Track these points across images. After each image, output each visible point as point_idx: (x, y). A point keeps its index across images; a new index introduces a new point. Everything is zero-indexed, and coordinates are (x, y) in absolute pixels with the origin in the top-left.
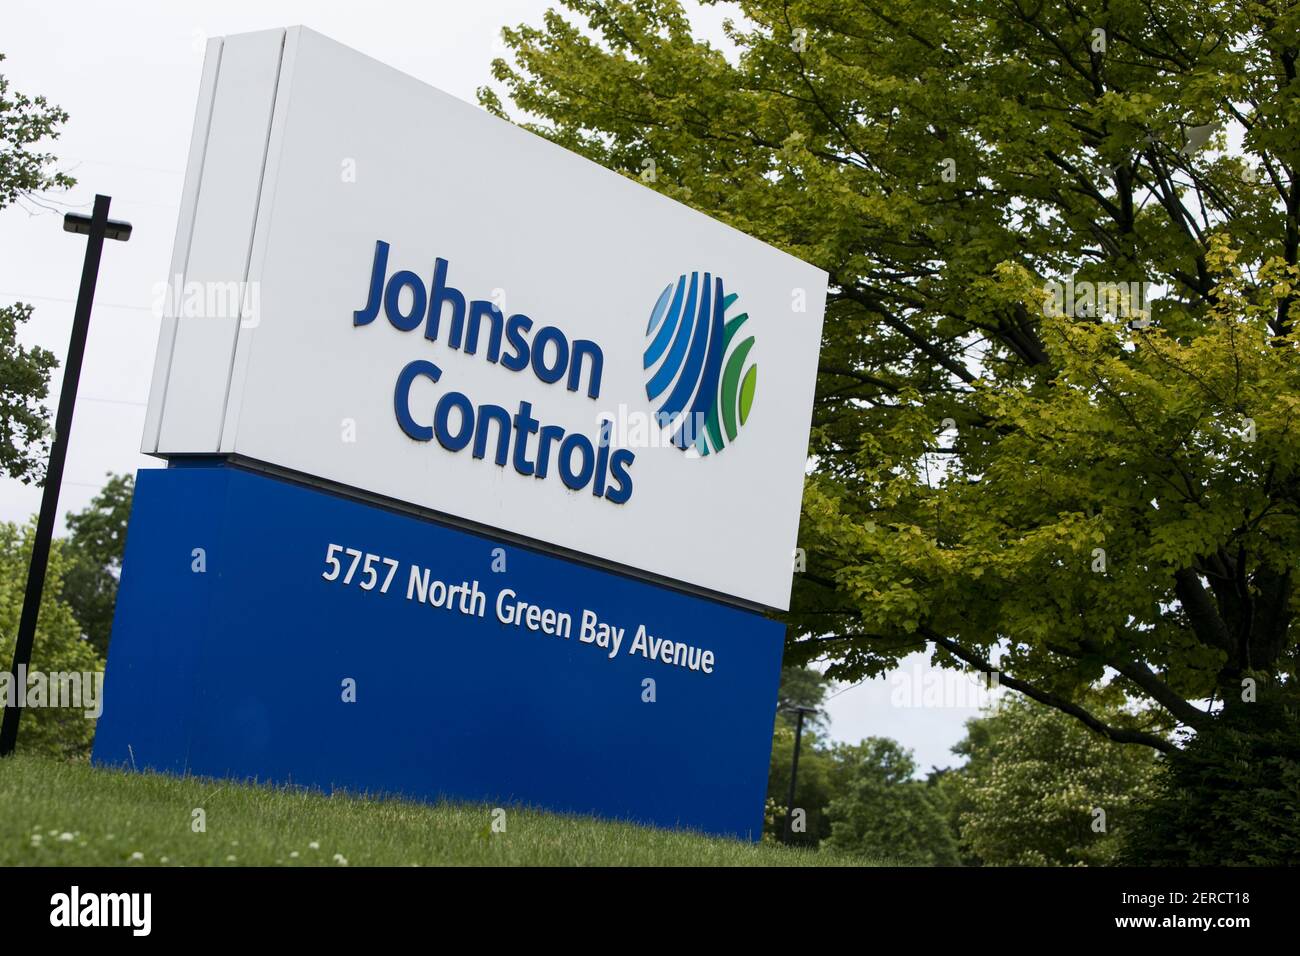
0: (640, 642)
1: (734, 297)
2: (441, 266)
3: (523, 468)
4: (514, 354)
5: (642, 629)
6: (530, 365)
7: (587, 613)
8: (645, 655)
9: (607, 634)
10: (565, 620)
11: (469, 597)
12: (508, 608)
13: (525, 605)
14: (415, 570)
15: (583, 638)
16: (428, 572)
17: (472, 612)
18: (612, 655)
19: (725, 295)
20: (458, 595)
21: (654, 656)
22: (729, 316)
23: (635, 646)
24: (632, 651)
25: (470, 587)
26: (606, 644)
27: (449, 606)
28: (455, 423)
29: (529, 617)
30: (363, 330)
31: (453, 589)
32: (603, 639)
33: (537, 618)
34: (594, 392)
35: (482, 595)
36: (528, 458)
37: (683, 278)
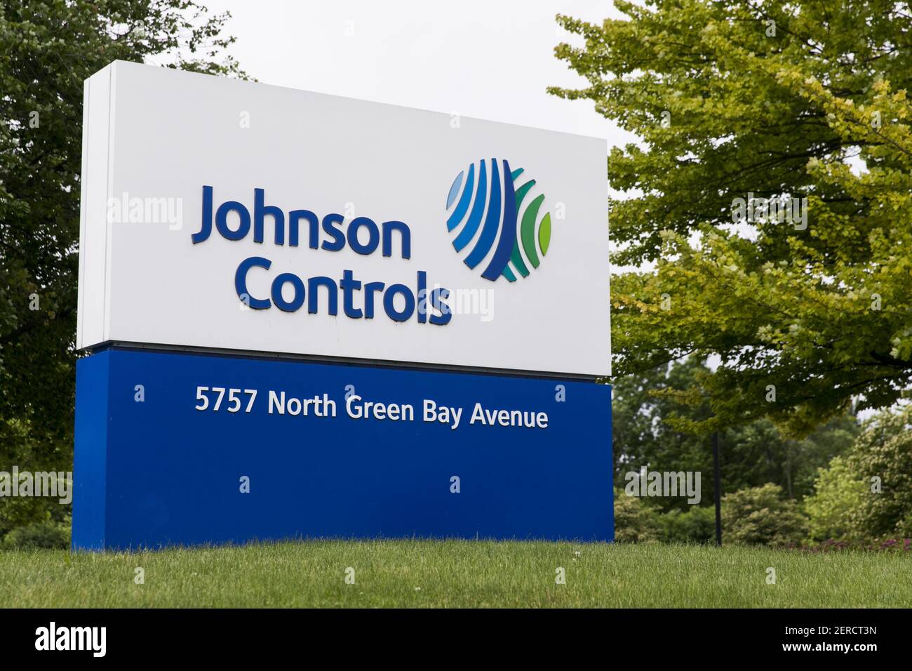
0: (478, 414)
1: (520, 171)
2: (259, 194)
3: (353, 314)
4: (332, 240)
5: (478, 406)
6: (347, 245)
7: (426, 402)
8: (484, 422)
9: (447, 414)
10: (408, 410)
11: (321, 406)
12: (356, 408)
13: (371, 404)
14: (272, 395)
15: (426, 418)
16: (283, 394)
17: (326, 414)
18: (454, 427)
19: (512, 170)
20: (311, 406)
21: (492, 422)
22: (517, 185)
23: (474, 418)
24: (472, 422)
25: (321, 398)
26: (447, 420)
27: (306, 413)
28: (288, 293)
29: (376, 411)
30: (200, 246)
31: (306, 402)
32: (444, 417)
33: (384, 410)
34: (406, 254)
35: (333, 403)
36: (355, 307)
37: (472, 166)
